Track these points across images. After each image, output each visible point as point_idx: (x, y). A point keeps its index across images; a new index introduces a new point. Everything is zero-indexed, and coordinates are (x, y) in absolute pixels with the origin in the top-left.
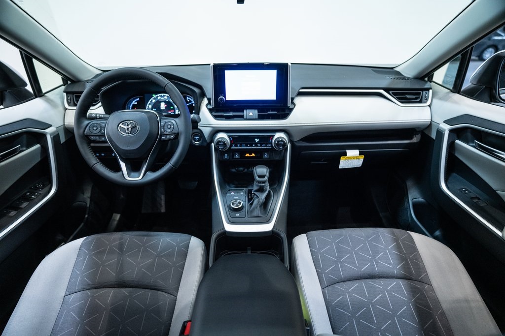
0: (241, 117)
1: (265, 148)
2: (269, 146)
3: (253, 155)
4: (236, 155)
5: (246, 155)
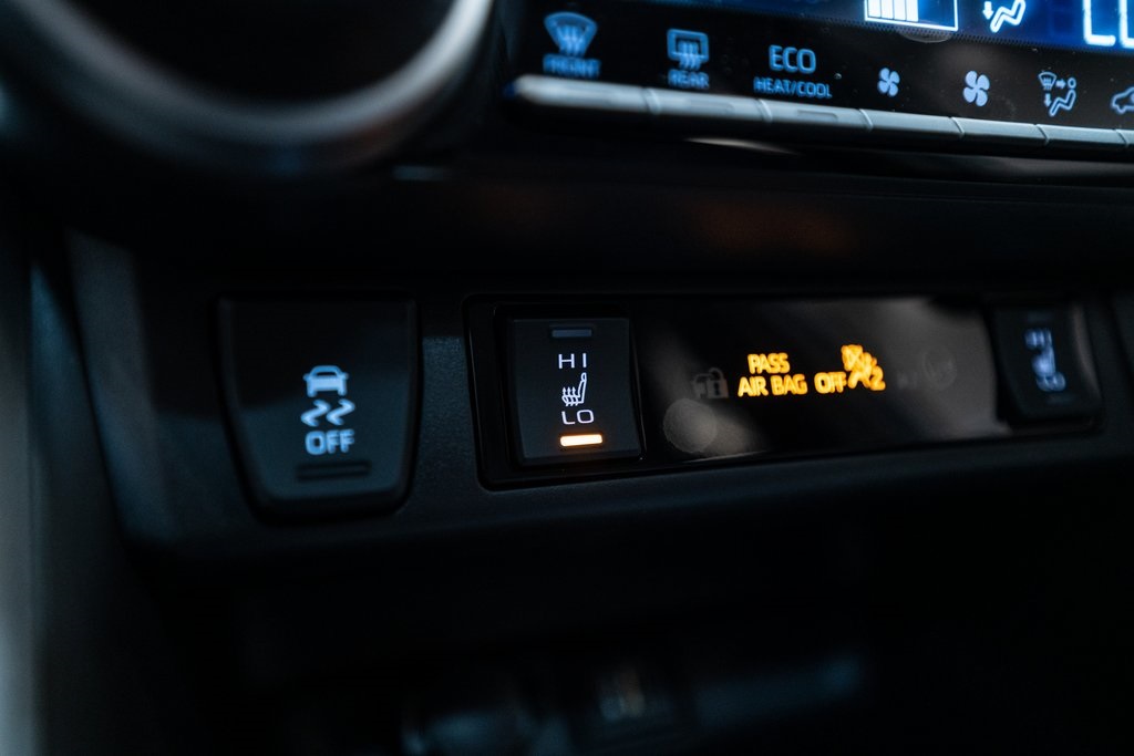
3: (849, 365)
4: (571, 378)
5: (749, 375)
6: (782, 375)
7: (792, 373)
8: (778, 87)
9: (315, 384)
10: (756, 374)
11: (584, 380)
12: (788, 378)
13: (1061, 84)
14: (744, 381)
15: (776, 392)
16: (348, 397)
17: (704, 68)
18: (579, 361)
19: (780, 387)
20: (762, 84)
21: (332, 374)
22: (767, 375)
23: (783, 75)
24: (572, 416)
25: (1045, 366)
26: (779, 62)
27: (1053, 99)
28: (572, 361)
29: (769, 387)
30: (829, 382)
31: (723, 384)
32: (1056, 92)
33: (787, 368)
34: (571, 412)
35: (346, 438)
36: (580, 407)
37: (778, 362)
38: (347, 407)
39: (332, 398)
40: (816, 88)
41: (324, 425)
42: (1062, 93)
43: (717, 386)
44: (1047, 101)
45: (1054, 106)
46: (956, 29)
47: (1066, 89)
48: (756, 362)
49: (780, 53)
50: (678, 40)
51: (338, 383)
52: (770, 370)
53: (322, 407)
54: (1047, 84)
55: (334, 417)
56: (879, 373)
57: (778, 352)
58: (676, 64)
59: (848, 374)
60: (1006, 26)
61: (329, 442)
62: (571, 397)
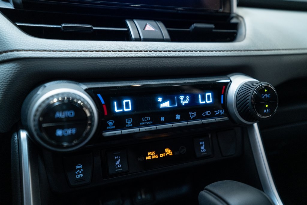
0: (126, 37)
1: (213, 120)
2: (219, 116)
3: (166, 152)
4: (117, 160)
5: (148, 156)
6: (154, 155)
7: (155, 155)
8: (144, 123)
9: (77, 167)
10: (149, 156)
11: (119, 160)
12: (155, 156)
13: (193, 113)
14: (147, 157)
15: (152, 158)
16: (82, 169)
17: (131, 123)
18: (118, 157)
19: (153, 157)
20: (141, 124)
21: (80, 165)
22: (151, 155)
23: (145, 121)
24: (117, 166)
25: (202, 148)
26: (144, 120)
27: (192, 116)
28: (117, 157)
29: (151, 157)
30: (163, 155)
31: (143, 158)
32: (192, 115)
33: (155, 154)
34: (117, 165)
35: (82, 175)
36: (119, 164)
37: (154, 153)
38: (82, 170)
39: (80, 169)
40: (150, 123)
41: (79, 173)
42: (193, 115)
43: (142, 158)
44: (191, 117)
45: (192, 117)
46: (176, 106)
47: (194, 114)
48: (149, 153)
49: (144, 118)
50: (127, 120)
51: (81, 167)
52: (152, 155)
53: (79, 171)
54: (191, 114)
55: (80, 172)
56: (171, 152)
57: (153, 151)
58: (127, 124)
59: (166, 153)
60: (185, 103)
61: (79, 176)
62: (117, 163)
